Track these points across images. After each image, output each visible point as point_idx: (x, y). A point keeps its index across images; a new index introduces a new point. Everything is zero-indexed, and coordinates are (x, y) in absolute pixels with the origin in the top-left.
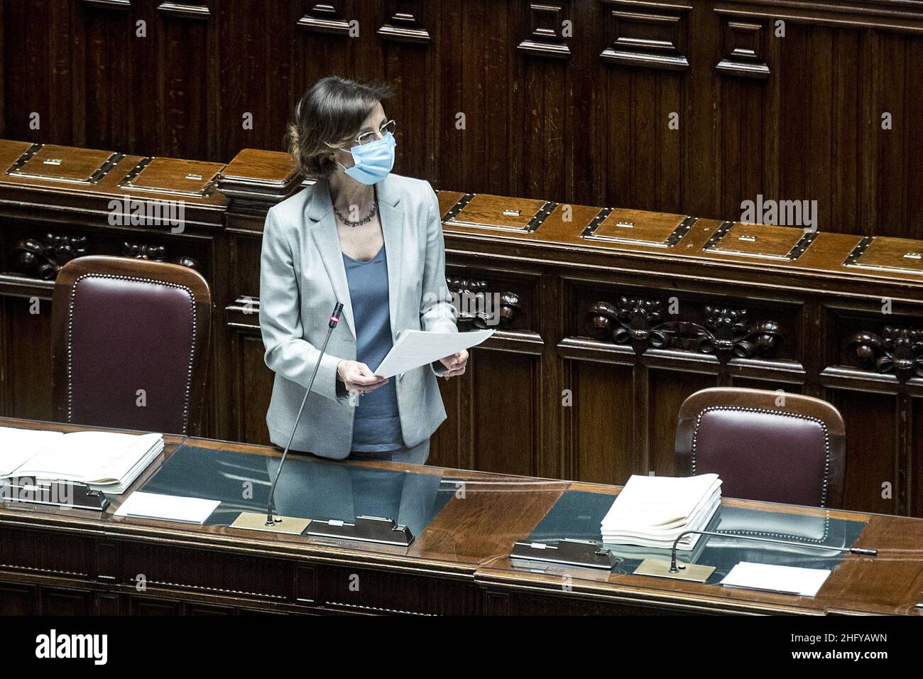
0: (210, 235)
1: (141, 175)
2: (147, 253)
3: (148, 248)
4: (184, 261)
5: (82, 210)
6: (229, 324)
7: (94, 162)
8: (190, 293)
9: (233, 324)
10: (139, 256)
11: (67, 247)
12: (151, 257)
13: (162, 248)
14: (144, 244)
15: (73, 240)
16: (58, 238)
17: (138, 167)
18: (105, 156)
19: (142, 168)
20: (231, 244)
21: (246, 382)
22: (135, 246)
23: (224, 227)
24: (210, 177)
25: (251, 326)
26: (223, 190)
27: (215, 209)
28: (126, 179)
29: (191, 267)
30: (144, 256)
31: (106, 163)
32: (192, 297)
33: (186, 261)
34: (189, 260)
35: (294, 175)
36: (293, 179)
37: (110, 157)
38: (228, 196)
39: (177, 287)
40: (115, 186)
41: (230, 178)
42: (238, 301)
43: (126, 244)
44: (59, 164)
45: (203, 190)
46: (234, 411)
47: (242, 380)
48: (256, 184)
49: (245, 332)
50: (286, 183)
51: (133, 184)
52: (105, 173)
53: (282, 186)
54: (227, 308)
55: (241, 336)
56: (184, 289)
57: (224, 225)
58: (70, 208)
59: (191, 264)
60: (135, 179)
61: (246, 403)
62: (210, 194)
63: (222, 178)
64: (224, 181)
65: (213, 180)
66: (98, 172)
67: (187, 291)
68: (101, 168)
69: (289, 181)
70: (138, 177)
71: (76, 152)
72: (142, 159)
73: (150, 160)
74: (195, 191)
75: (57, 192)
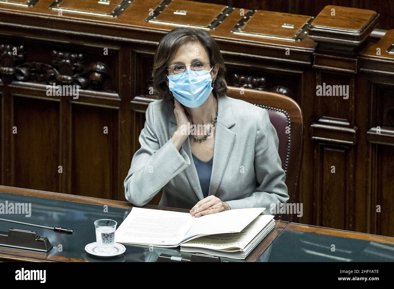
0: (301, 70)
2: (252, 83)
3: (252, 80)
4: (279, 88)
6: (313, 137)
8: (287, 115)
9: (317, 138)
10: (246, 85)
12: (255, 86)
13: (263, 79)
20: (317, 77)
21: (324, 182)
23: (312, 64)
24: (300, 26)
25: (330, 140)
26: (312, 36)
27: (305, 51)
28: (237, 27)
29: (285, 94)
30: (250, 85)
32: (288, 118)
33: (281, 90)
34: (284, 88)
35: (367, 26)
36: (366, 29)
38: (316, 41)
39: (277, 111)
40: (229, 32)
41: (318, 28)
42: (321, 120)
43: (236, 75)
45: (296, 36)
46: (314, 204)
47: (322, 180)
48: (338, 32)
49: (325, 144)
50: (361, 32)
53: (358, 34)
54: (312, 126)
55: (322, 147)
56: (282, 112)
57: (312, 62)
59: (285, 92)
60: (244, 27)
61: (324, 198)
62: (301, 39)
63: (312, 27)
64: (314, 29)
65: (303, 28)
67: (285, 113)
69: (363, 31)
74: (290, 37)
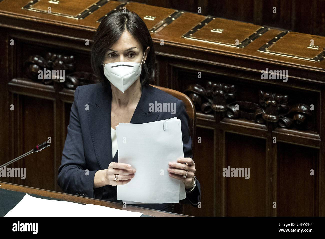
1: (276, 43)
5: (232, 66)
7: (246, 33)
11: (221, 92)
14: (274, 93)
15: (226, 87)
16: (215, 85)
17: (277, 38)
18: (255, 29)
19: (279, 38)
22: (267, 94)
31: (254, 34)
37: (258, 30)
44: (221, 33)
51: (269, 50)
52: (252, 41)
58: (223, 64)
66: (247, 39)
68: (249, 37)
70: (274, 45)
71: (236, 25)
72: (280, 33)
73: (287, 33)
75: (215, 52)
